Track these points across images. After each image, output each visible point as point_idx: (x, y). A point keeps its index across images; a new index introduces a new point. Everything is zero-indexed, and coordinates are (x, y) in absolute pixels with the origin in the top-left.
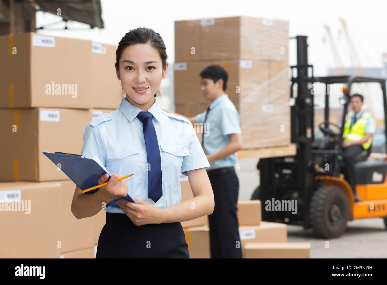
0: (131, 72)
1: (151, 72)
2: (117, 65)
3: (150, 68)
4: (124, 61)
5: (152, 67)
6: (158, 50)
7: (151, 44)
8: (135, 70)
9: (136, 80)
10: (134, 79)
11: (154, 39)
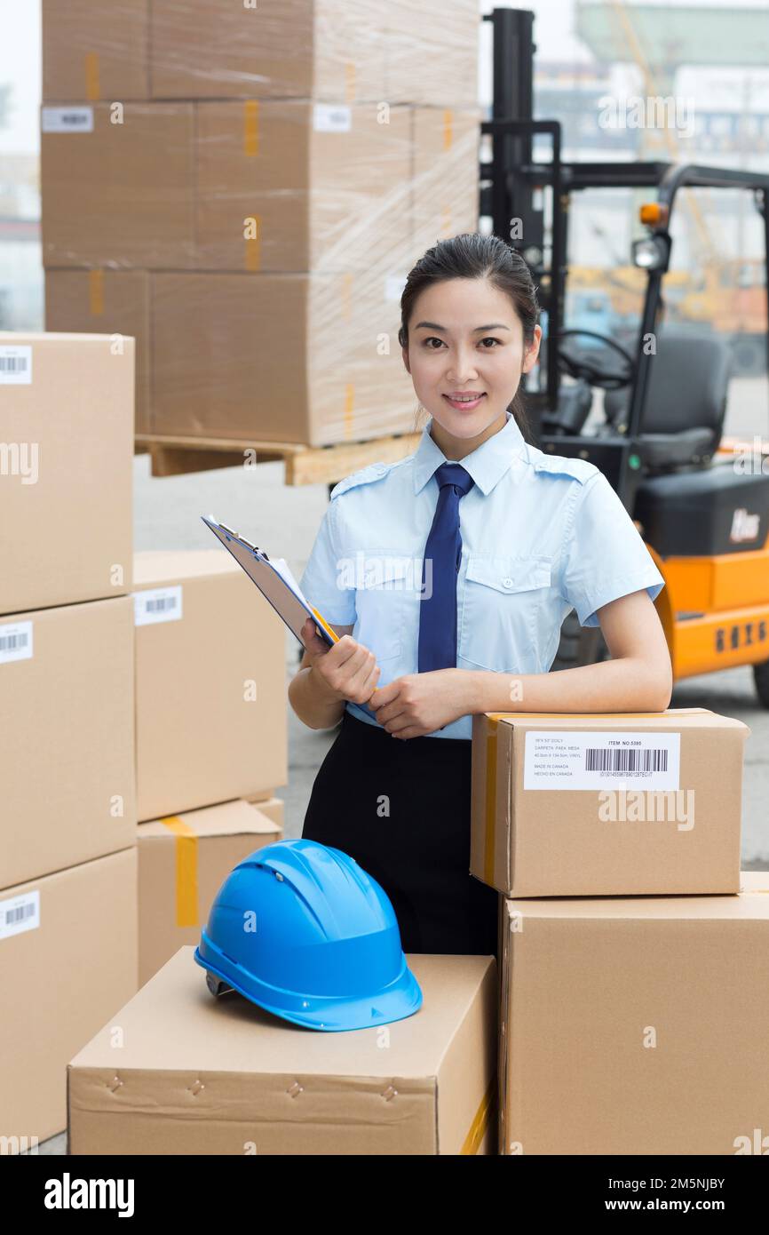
0: (436, 353)
1: (488, 353)
2: (404, 335)
3: (488, 342)
4: (421, 325)
5: (493, 339)
6: (511, 294)
7: (490, 278)
8: (447, 347)
9: (450, 376)
10: (446, 373)
11: (499, 264)
